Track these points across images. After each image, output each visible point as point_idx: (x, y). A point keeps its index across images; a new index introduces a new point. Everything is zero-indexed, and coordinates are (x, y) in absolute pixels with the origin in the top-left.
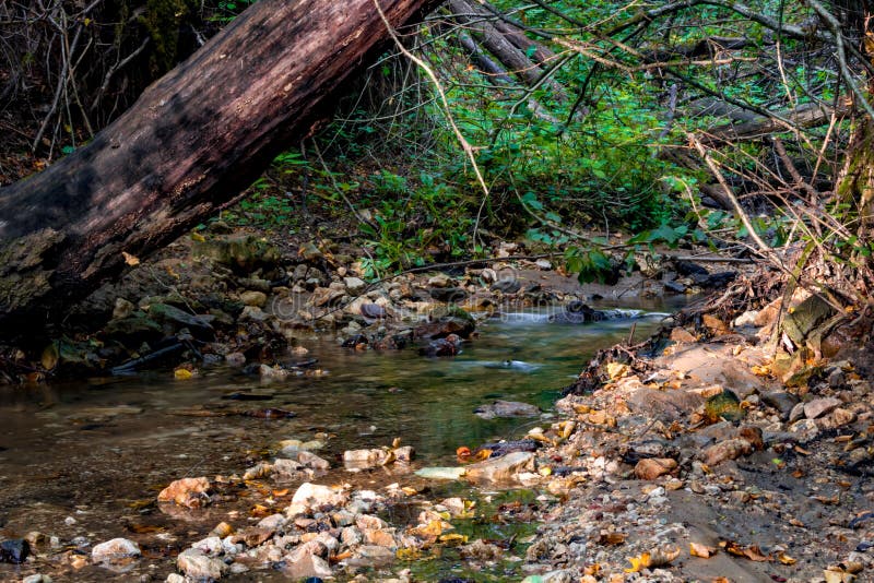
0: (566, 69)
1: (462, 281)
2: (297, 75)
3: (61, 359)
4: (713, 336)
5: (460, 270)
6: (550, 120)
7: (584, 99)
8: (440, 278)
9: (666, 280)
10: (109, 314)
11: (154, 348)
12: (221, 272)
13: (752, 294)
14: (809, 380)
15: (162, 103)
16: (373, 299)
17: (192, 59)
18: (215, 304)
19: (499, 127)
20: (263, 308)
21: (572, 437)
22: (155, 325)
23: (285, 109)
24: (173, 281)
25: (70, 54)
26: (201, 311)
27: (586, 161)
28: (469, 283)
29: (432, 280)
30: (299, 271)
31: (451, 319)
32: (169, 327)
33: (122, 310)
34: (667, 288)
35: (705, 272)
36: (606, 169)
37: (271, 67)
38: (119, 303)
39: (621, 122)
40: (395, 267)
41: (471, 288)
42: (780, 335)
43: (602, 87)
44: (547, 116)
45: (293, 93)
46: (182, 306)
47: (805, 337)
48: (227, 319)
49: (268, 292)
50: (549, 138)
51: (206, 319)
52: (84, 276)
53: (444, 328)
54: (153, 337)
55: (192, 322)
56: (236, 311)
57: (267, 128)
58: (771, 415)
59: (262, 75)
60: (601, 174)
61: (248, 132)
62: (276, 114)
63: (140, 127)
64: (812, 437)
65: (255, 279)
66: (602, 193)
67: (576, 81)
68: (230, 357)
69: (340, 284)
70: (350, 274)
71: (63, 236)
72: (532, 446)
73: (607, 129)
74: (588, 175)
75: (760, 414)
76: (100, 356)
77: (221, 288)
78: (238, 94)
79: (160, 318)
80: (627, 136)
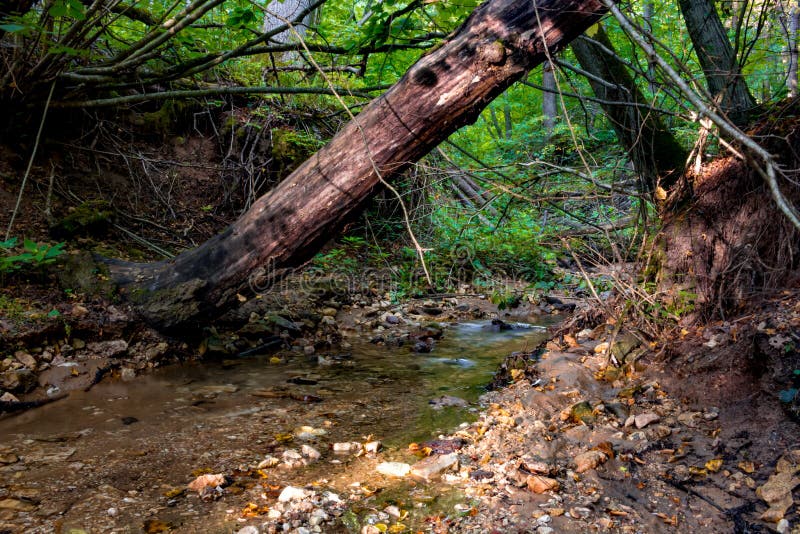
0: (497, 201)
1: (440, 304)
2: (335, 196)
3: (208, 349)
4: (569, 347)
5: (441, 299)
6: (490, 225)
7: (505, 215)
8: (429, 302)
9: (542, 306)
10: (246, 321)
11: (265, 342)
12: (313, 298)
13: (587, 319)
14: (634, 394)
15: (261, 210)
16: (394, 313)
17: (279, 186)
18: (306, 316)
19: (464, 228)
20: (335, 317)
21: (487, 434)
22: (267, 328)
23: (328, 216)
24: (286, 303)
25: (254, 185)
26: (297, 320)
27: (505, 246)
28: (444, 305)
29: (426, 303)
30: (357, 297)
31: (430, 329)
32: (277, 329)
33: (254, 318)
34: (542, 311)
35: (560, 303)
36: (514, 250)
37: (320, 191)
38: (253, 315)
39: (523, 228)
40: (407, 297)
41: (445, 308)
42: (610, 355)
43: (513, 211)
44: (488, 222)
45: (333, 207)
46: (286, 317)
47: (625, 356)
48: (311, 324)
49: (339, 308)
50: (487, 234)
51: (298, 325)
52: (218, 305)
53: (426, 334)
54: (266, 335)
55: (290, 327)
56: (317, 321)
57: (318, 227)
58: (613, 420)
59: (315, 196)
60: (512, 252)
61: (306, 229)
62: (323, 219)
63: (248, 224)
64: (645, 448)
65: (333, 302)
66: (512, 261)
67: (502, 207)
68: (307, 348)
69: (378, 305)
70: (384, 299)
71: (205, 283)
72: (459, 444)
73: (516, 230)
74: (505, 252)
75: (605, 419)
76: (235, 345)
77: (312, 307)
78: (301, 206)
79: (273, 324)
80: (524, 234)
